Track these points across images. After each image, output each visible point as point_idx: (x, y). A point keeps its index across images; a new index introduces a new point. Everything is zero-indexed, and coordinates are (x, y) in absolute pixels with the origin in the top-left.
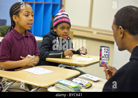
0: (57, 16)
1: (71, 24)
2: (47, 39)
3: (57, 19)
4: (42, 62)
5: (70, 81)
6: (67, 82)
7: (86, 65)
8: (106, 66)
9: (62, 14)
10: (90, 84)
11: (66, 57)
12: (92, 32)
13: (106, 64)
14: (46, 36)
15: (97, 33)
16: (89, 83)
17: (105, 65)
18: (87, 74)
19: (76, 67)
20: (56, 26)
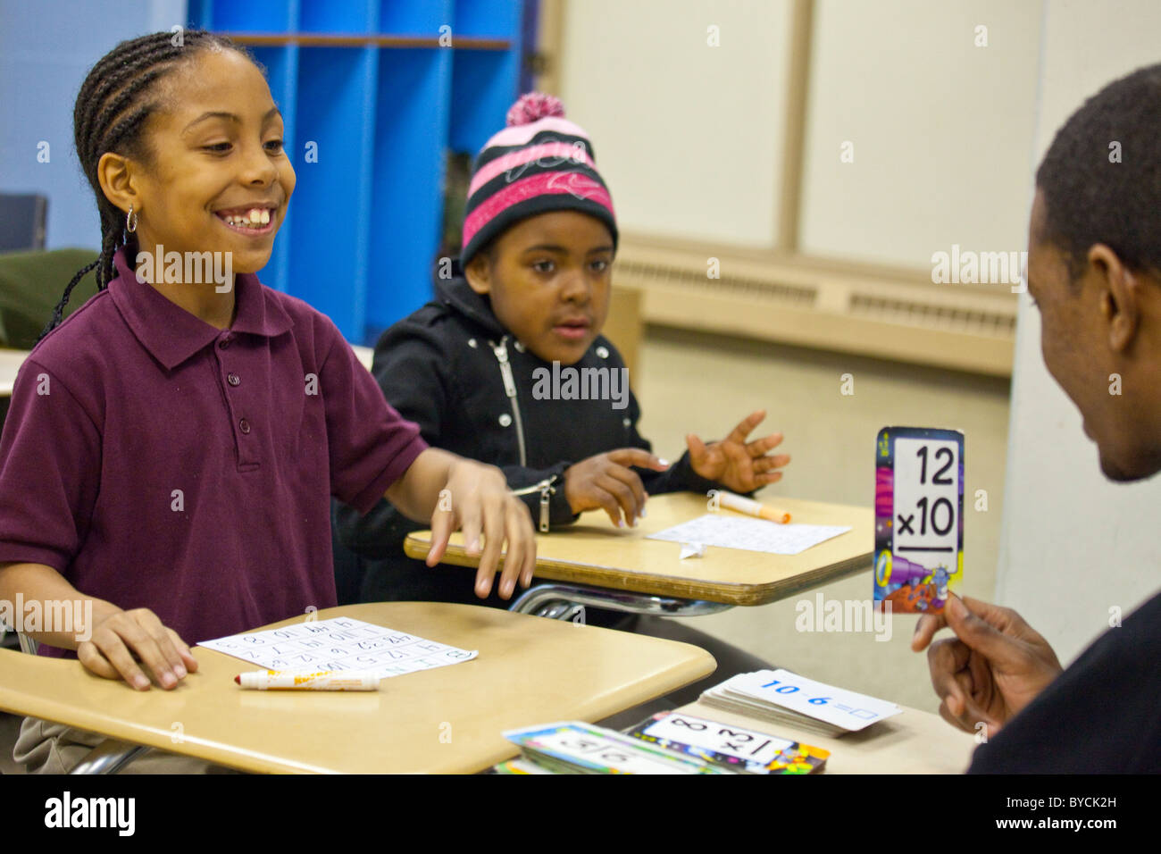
0: (498, 152)
1: (623, 221)
2: (410, 364)
3: (498, 183)
4: (372, 567)
5: (621, 736)
6: (602, 742)
7: (764, 587)
8: (936, 605)
9: (540, 138)
10: (808, 759)
11: (586, 519)
12: (808, 294)
13: (934, 589)
14: (399, 337)
15: (856, 301)
16: (795, 746)
17: (925, 594)
18: (772, 668)
19: (673, 608)
20: (487, 245)
